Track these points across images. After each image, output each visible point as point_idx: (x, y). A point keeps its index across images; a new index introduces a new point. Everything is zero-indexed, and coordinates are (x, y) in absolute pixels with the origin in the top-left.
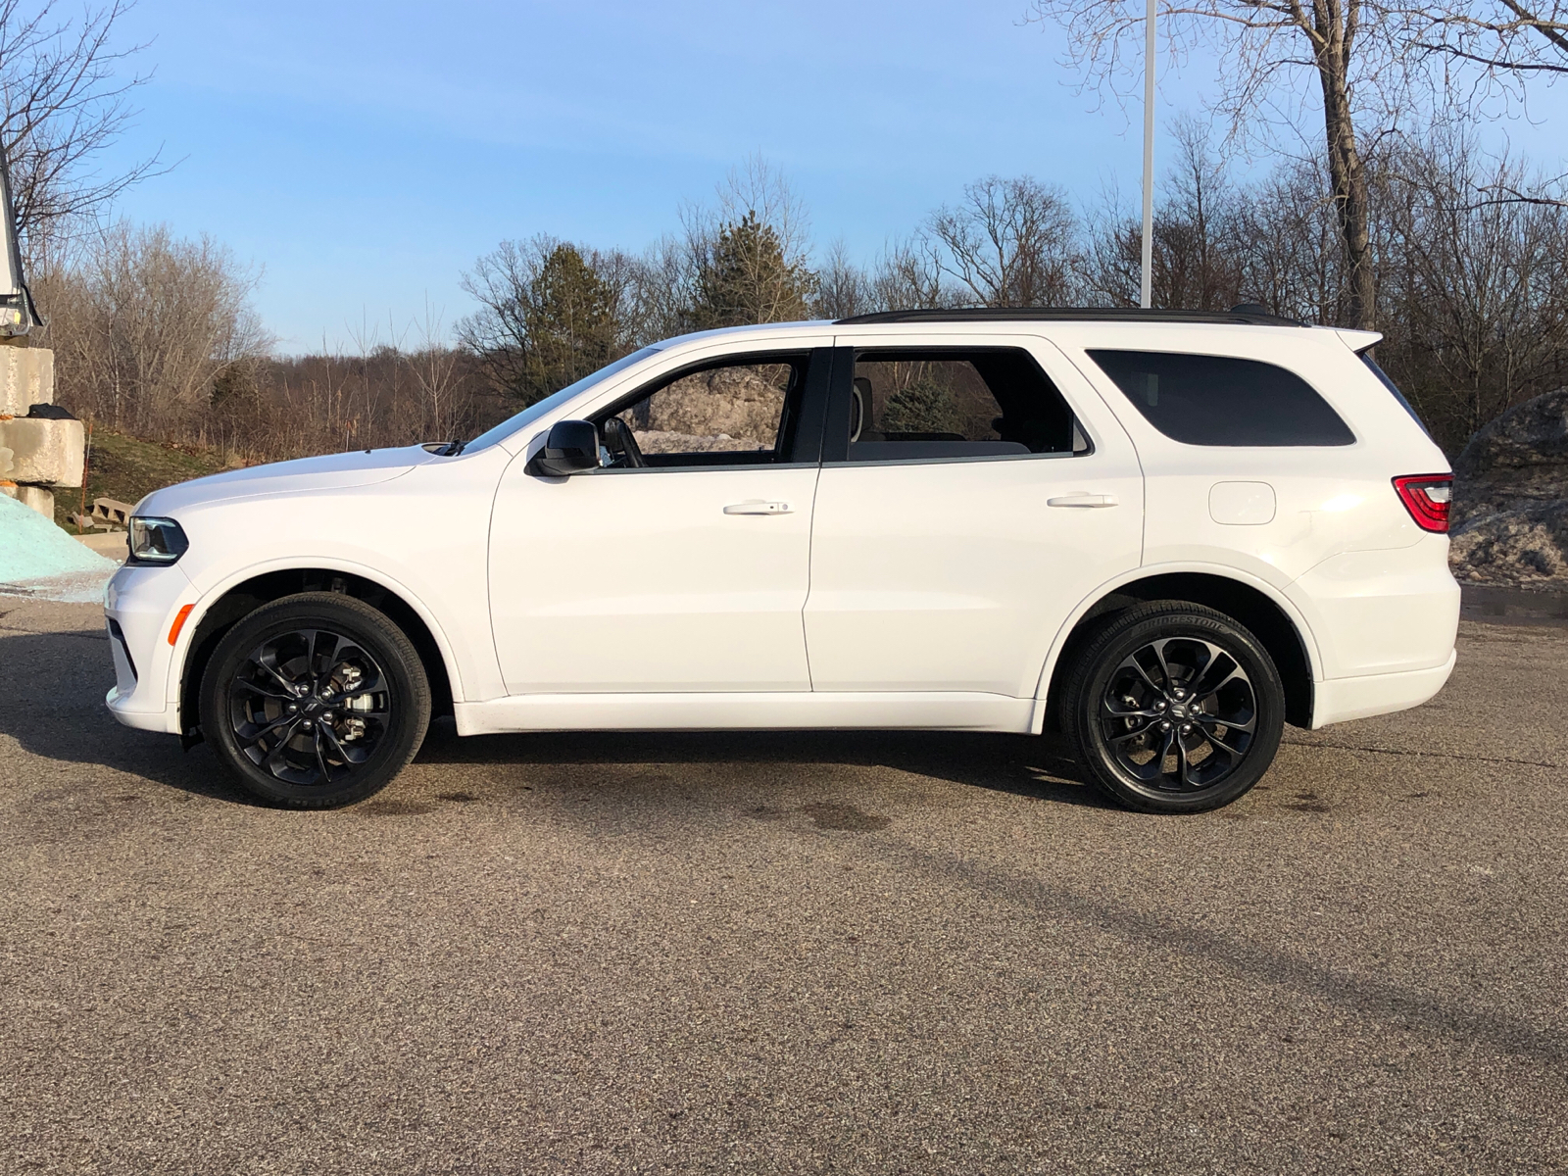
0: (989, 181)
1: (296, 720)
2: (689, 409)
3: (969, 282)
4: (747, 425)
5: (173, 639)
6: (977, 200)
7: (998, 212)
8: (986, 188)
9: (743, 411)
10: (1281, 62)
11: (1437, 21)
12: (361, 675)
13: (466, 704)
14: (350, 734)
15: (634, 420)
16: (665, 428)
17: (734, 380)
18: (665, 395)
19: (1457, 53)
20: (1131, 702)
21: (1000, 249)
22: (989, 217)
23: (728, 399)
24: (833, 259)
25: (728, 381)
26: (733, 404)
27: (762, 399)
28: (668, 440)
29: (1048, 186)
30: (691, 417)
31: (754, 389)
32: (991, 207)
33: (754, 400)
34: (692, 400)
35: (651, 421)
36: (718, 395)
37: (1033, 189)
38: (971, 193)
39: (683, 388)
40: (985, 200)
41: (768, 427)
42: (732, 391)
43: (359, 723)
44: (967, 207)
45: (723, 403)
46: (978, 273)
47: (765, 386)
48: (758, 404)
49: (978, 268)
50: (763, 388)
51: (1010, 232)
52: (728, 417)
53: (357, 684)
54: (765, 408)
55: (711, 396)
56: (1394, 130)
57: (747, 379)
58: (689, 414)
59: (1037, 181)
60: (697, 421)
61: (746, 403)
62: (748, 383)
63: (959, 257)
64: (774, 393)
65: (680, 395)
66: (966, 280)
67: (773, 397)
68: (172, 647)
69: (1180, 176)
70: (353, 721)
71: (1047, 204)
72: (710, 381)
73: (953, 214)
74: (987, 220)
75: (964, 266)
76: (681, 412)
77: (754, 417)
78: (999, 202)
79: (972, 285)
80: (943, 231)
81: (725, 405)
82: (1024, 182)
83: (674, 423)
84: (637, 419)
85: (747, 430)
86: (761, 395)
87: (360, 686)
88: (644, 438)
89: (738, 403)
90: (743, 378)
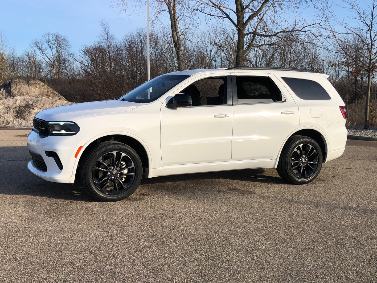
0: (48, 33)
1: (110, 177)
2: (23, 90)
3: (44, 58)
4: (40, 95)
5: (76, 156)
6: (45, 38)
7: (51, 41)
8: (47, 35)
9: (38, 91)
10: (162, 10)
11: (202, 4)
12: (125, 163)
13: (152, 169)
14: (123, 179)
15: (6, 93)
16: (16, 95)
17: (35, 83)
18: (15, 87)
19: (201, 12)
20: (293, 159)
21: (52, 50)
22: (48, 42)
23: (34, 88)
24: (12, 51)
25: (33, 83)
26: (35, 89)
27: (43, 88)
28: (28, 99)
29: (63, 35)
30: (24, 92)
31: (41, 85)
32: (49, 40)
33: (41, 88)
34: (24, 88)
35: (12, 93)
36: (31, 87)
37: (59, 36)
38: (43, 36)
39: (21, 84)
40: (47, 38)
41: (45, 95)
42: (35, 85)
43: (125, 177)
44: (43, 39)
45: (32, 89)
46: (46, 56)
47: (44, 84)
48: (43, 89)
49: (46, 55)
50: (43, 85)
51: (54, 46)
52: (34, 93)
53: (125, 166)
54: (45, 90)
55: (29, 87)
56: (188, 28)
57: (39, 82)
58: (23, 92)
59: (60, 34)
60: (26, 93)
61: (39, 89)
62: (39, 83)
63: (41, 52)
64: (46, 86)
65: (20, 87)
66: (43, 58)
67: (46, 87)
68: (76, 158)
69: (103, 35)
70: (124, 176)
71: (63, 40)
72: (28, 83)
73: (39, 41)
74: (48, 43)
75: (43, 54)
76: (21, 91)
77: (42, 93)
78: (51, 38)
79: (45, 59)
80: (36, 45)
81: (33, 89)
82: (57, 34)
83: (19, 94)
84: (7, 93)
85: (40, 96)
86: (43, 87)
87: (125, 167)
88: (20, 98)
89: (37, 89)
90: (37, 82)
